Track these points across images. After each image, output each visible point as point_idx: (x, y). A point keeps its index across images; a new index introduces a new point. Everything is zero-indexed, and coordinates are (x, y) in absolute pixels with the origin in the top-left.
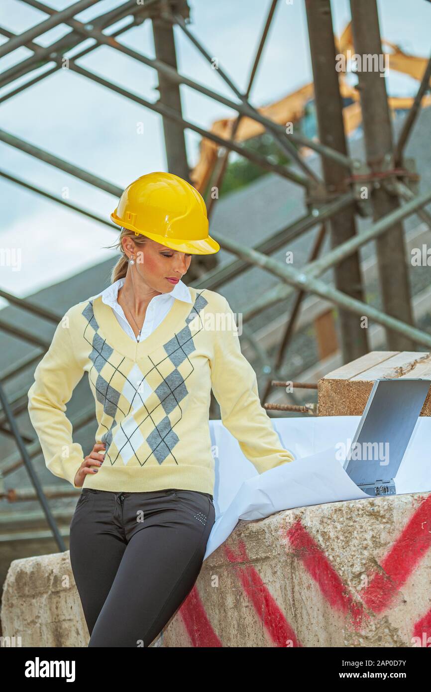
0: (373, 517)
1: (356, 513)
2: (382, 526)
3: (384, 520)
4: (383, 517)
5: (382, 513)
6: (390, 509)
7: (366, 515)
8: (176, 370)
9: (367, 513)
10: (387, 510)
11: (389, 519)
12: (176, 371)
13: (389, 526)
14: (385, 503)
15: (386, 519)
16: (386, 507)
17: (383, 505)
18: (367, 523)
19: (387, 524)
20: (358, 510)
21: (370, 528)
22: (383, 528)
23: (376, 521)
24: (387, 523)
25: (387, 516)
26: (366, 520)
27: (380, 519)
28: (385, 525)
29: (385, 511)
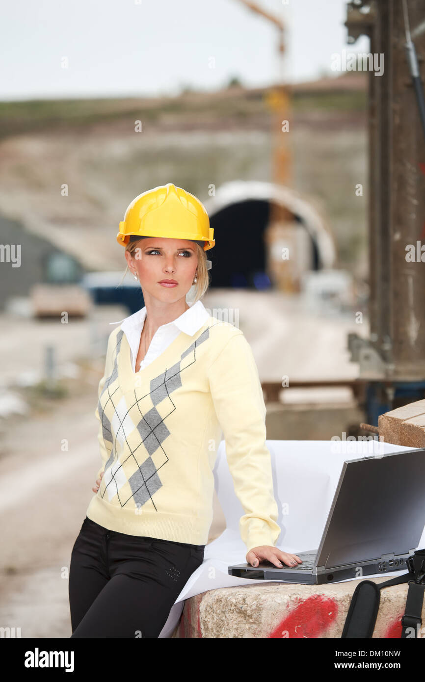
0: (242, 615)
1: (229, 609)
2: (247, 626)
3: (251, 621)
4: (250, 617)
5: (249, 612)
6: (259, 609)
7: (236, 612)
8: (154, 408)
9: (237, 610)
10: (255, 609)
11: (256, 619)
12: (154, 410)
13: (255, 626)
14: (255, 602)
15: (253, 619)
16: (254, 607)
17: (251, 605)
18: (234, 620)
19: (253, 625)
20: (231, 605)
21: (235, 626)
22: (248, 628)
23: (243, 619)
24: (254, 623)
25: (255, 616)
26: (234, 617)
27: (247, 618)
28: (251, 626)
29: (252, 611)
